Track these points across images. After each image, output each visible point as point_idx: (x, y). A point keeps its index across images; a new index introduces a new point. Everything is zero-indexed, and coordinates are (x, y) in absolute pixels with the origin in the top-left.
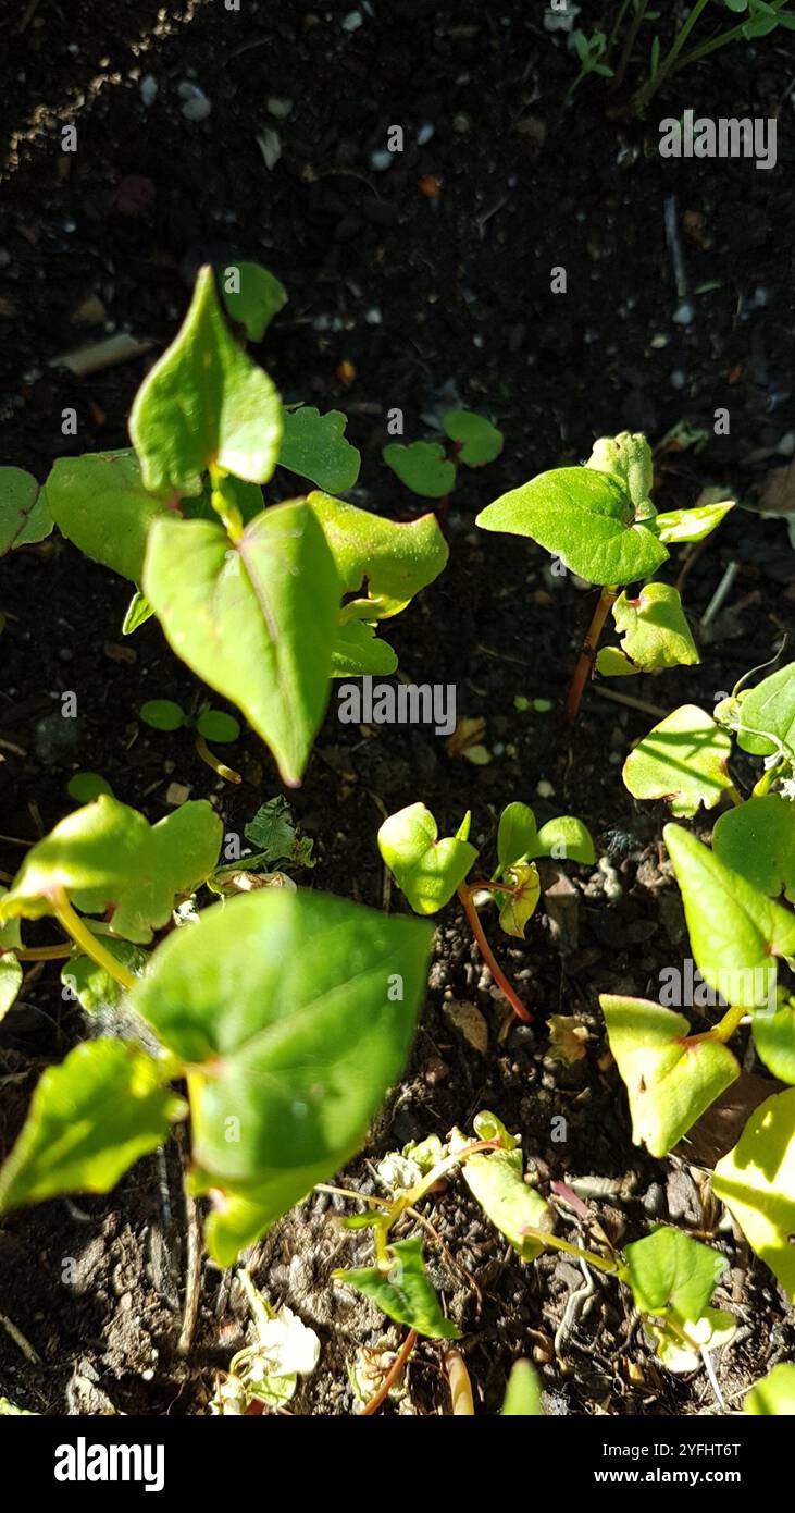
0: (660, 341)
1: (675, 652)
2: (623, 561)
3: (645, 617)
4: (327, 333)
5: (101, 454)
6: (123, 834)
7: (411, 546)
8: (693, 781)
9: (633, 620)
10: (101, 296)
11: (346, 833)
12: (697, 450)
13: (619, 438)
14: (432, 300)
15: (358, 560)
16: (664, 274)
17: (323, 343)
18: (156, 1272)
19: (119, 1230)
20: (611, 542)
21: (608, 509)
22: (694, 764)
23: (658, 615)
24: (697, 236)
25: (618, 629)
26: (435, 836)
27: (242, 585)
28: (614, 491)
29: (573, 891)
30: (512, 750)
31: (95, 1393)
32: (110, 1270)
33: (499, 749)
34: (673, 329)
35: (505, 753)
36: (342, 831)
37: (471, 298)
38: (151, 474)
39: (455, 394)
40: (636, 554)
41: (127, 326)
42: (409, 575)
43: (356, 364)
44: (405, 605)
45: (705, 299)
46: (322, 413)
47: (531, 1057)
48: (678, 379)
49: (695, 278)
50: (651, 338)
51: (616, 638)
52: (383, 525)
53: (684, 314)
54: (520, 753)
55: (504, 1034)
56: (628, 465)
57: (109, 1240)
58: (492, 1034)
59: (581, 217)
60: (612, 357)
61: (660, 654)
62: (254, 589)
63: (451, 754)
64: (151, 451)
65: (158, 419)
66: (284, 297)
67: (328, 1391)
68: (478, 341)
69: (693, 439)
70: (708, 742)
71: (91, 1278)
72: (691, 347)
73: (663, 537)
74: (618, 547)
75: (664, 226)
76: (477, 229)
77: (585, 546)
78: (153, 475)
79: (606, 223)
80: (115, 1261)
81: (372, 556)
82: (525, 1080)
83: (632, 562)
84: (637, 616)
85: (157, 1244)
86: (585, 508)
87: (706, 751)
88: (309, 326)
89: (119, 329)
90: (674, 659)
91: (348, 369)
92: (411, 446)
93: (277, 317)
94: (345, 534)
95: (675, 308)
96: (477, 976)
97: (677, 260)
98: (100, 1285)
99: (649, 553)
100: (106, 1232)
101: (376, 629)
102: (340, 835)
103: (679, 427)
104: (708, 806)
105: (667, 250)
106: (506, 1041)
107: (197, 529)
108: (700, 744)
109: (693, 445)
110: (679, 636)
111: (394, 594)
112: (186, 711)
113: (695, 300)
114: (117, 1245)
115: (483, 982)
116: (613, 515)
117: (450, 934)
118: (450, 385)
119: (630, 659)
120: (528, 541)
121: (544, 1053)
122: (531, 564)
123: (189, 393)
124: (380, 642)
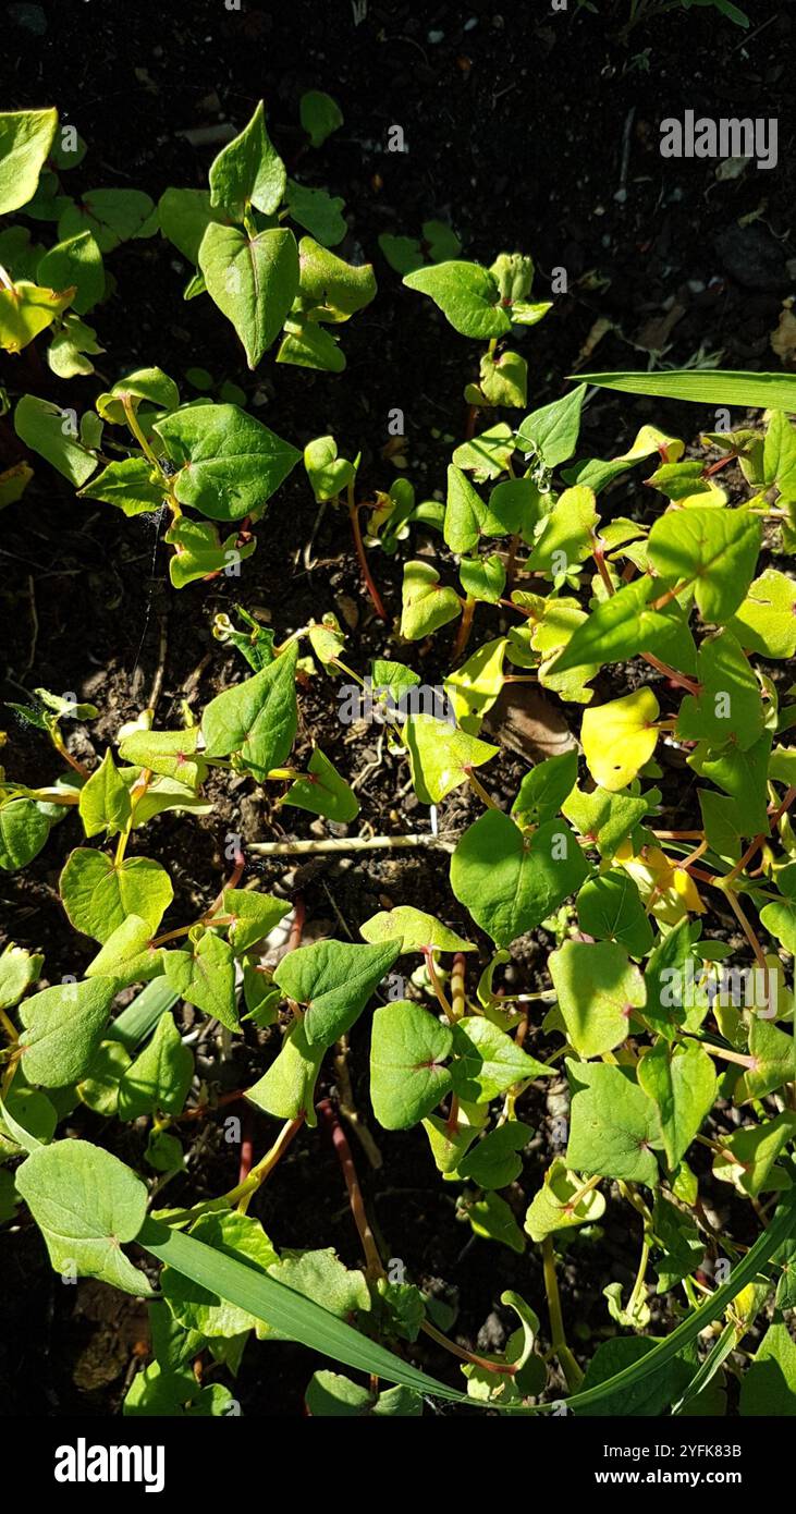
0: (600, 211)
1: (512, 397)
2: (482, 325)
3: (500, 371)
4: (369, 152)
5: (194, 191)
6: (163, 386)
7: (355, 280)
8: (489, 463)
9: (491, 370)
10: (220, 94)
11: (301, 486)
12: (603, 292)
13: (514, 257)
14: (448, 146)
15: (322, 280)
16: (615, 163)
17: (366, 159)
18: (134, 690)
19: (117, 670)
20: (477, 312)
21: (481, 292)
22: (493, 455)
23: (508, 372)
24: (644, 140)
25: (482, 375)
26: (335, 456)
27: (246, 262)
28: (489, 282)
29: (433, 554)
30: (424, 466)
31: (86, 741)
32: (107, 690)
33: (416, 464)
34: (610, 203)
35: (419, 467)
36: (299, 483)
37: (475, 150)
38: (214, 201)
39: (449, 215)
40: (491, 322)
41: (233, 118)
42: (351, 298)
43: (383, 178)
44: (349, 317)
45: (640, 187)
46: (331, 197)
47: (380, 637)
48: (607, 240)
49: (634, 170)
50: (595, 208)
51: (478, 380)
52: (341, 264)
53: (621, 195)
54: (428, 470)
55: (367, 622)
56: (515, 275)
57: (110, 674)
58: (360, 621)
59: (567, 108)
60: (566, 214)
61: (503, 395)
62: (252, 267)
63: (383, 458)
64: (215, 188)
65: (223, 172)
66: (342, 122)
67: (217, 775)
68: (473, 182)
69: (601, 283)
70: (505, 444)
71: (95, 691)
72: (620, 220)
73: (513, 319)
74: (481, 315)
75: (624, 127)
76: (491, 102)
77: (462, 310)
78: (215, 200)
79: (584, 117)
80: (111, 685)
81: (331, 280)
82: (373, 649)
83: (488, 327)
84: (495, 369)
85: (138, 674)
86: (468, 288)
87: (502, 448)
88: (359, 144)
89: (227, 120)
90: (511, 402)
91: (378, 180)
92: (399, 238)
93: (335, 134)
94: (319, 263)
95: (617, 190)
96: (360, 586)
97: (626, 155)
98: (99, 697)
99: (499, 324)
100: (109, 669)
101: (337, 342)
102: (297, 486)
103: (592, 273)
104: (492, 478)
105: (621, 146)
106: (368, 626)
107: (230, 231)
108: (500, 444)
109: (601, 288)
110: (517, 388)
111: (342, 308)
112: (216, 381)
113: (631, 187)
114: (116, 677)
115: (363, 591)
116: (484, 296)
117: (350, 559)
118: (446, 208)
119: (484, 395)
120: (429, 298)
121: (387, 635)
122: (474, 347)
123: (241, 162)
124: (337, 349)
